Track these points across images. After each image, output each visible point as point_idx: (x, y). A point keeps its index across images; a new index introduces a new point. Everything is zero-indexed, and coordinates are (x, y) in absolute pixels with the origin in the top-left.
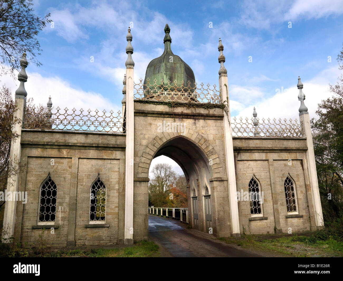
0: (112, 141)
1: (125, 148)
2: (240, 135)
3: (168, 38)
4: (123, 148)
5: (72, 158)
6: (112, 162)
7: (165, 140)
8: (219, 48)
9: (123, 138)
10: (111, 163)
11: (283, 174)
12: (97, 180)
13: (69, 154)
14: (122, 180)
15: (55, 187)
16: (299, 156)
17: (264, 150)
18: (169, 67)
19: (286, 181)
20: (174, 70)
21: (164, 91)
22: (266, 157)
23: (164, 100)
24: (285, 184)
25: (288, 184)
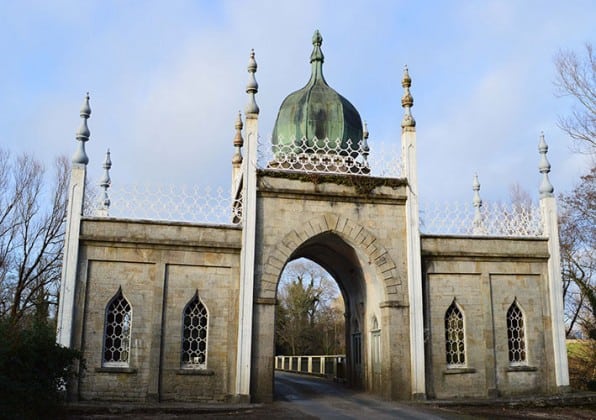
0: (220, 238)
1: (240, 249)
3: (319, 55)
4: (236, 250)
5: (155, 263)
7: (305, 238)
9: (238, 232)
11: (506, 299)
12: (193, 300)
13: (152, 257)
15: (128, 309)
16: (534, 268)
17: (473, 257)
18: (317, 110)
19: (510, 310)
20: (325, 116)
21: (306, 155)
22: (477, 268)
23: (307, 171)
24: (508, 315)
25: (514, 315)
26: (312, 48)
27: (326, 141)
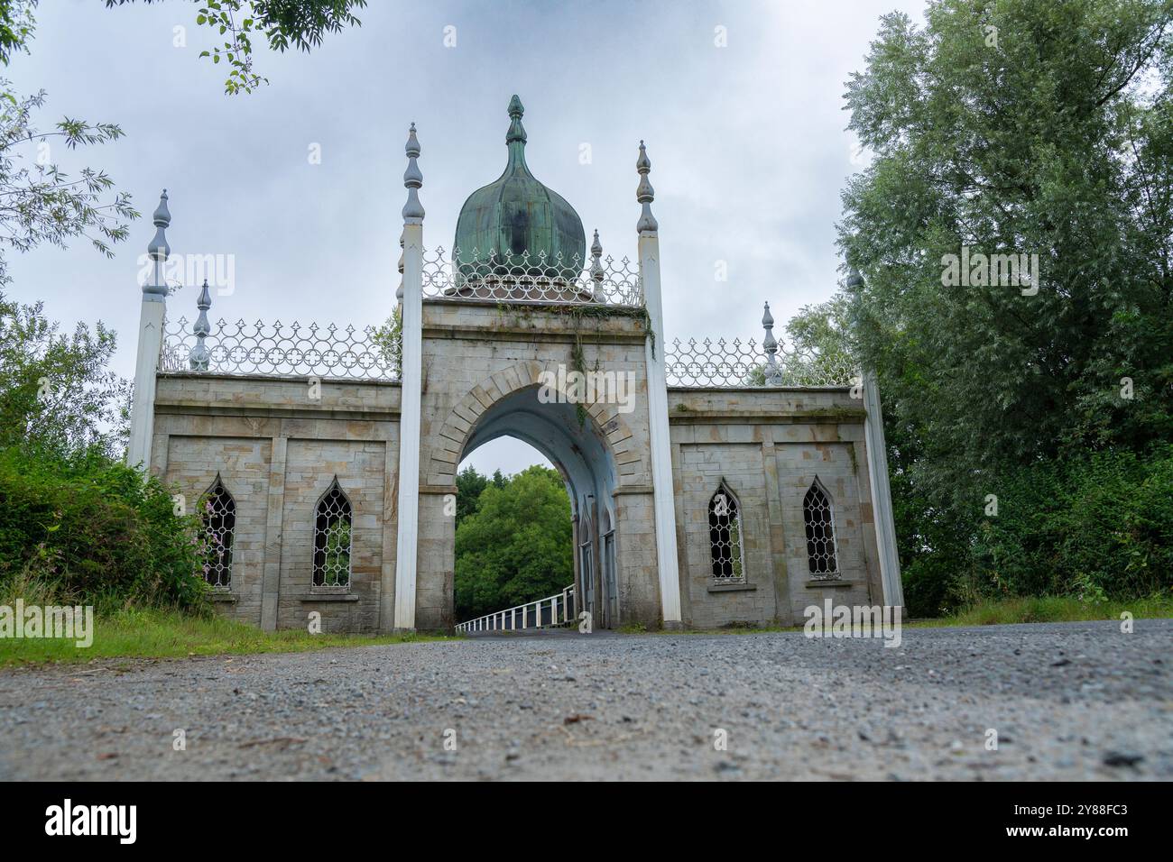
0: (369, 400)
1: (399, 415)
2: (688, 382)
3: (518, 133)
4: (395, 416)
5: (271, 439)
6: (366, 449)
7: (496, 396)
8: (638, 167)
9: (395, 391)
10: (364, 451)
11: (801, 480)
12: (331, 490)
13: (265, 430)
14: (392, 490)
15: (231, 506)
16: (845, 433)
17: (748, 419)
18: (514, 213)
19: (809, 495)
20: (527, 220)
21: (496, 277)
22: (756, 434)
23: (497, 299)
24: (806, 504)
25: (816, 504)
26: (508, 122)
27: (526, 256)
